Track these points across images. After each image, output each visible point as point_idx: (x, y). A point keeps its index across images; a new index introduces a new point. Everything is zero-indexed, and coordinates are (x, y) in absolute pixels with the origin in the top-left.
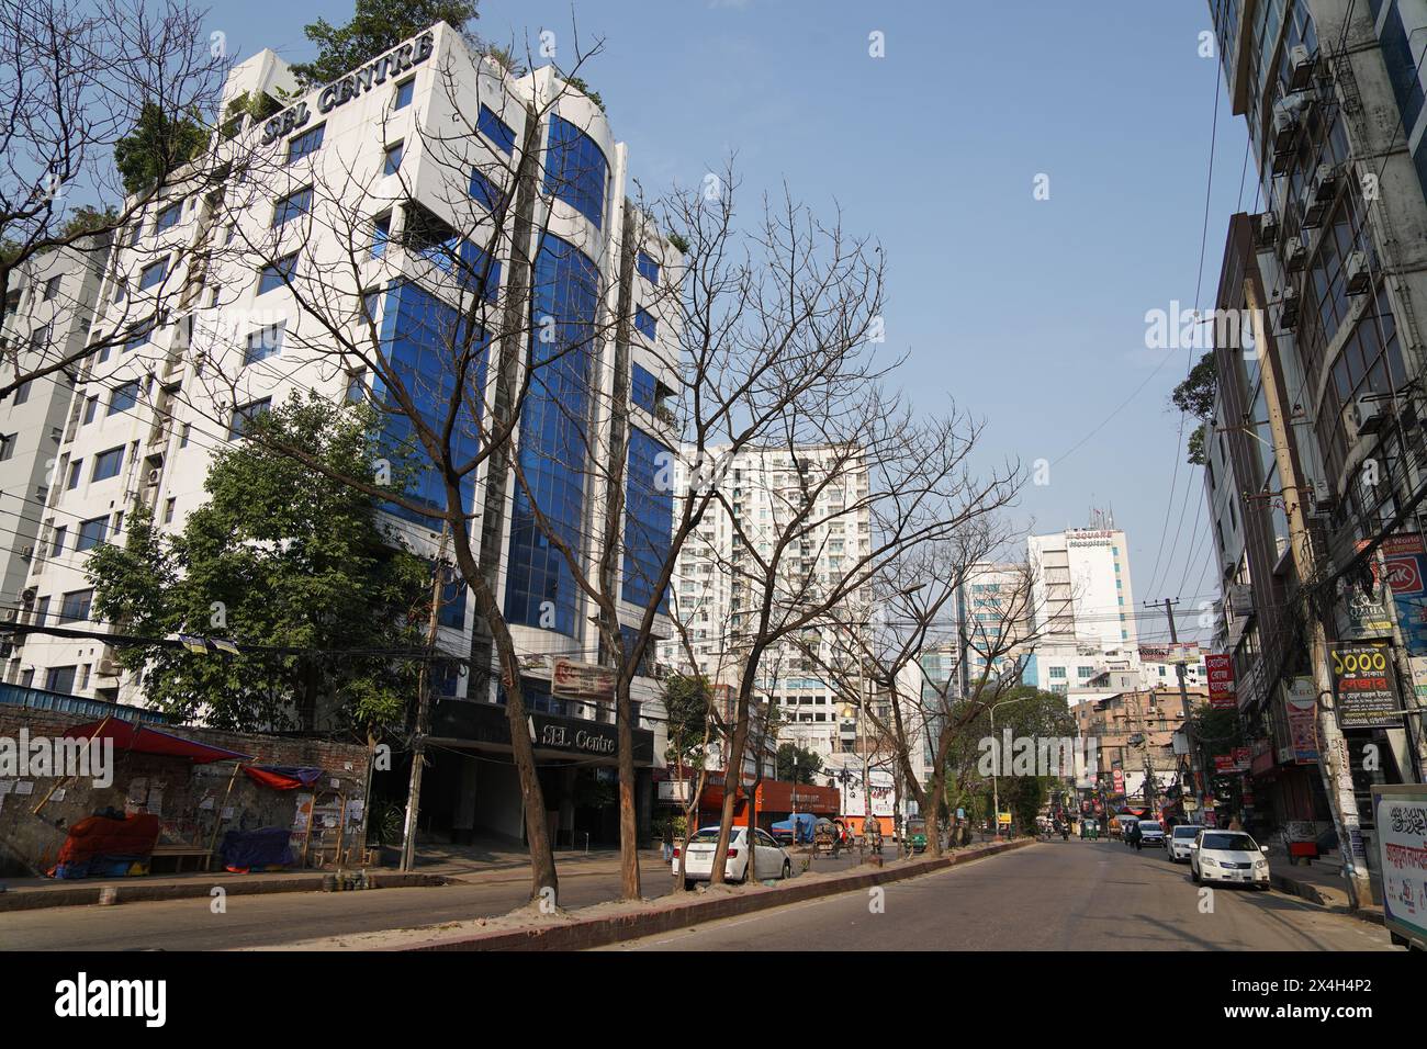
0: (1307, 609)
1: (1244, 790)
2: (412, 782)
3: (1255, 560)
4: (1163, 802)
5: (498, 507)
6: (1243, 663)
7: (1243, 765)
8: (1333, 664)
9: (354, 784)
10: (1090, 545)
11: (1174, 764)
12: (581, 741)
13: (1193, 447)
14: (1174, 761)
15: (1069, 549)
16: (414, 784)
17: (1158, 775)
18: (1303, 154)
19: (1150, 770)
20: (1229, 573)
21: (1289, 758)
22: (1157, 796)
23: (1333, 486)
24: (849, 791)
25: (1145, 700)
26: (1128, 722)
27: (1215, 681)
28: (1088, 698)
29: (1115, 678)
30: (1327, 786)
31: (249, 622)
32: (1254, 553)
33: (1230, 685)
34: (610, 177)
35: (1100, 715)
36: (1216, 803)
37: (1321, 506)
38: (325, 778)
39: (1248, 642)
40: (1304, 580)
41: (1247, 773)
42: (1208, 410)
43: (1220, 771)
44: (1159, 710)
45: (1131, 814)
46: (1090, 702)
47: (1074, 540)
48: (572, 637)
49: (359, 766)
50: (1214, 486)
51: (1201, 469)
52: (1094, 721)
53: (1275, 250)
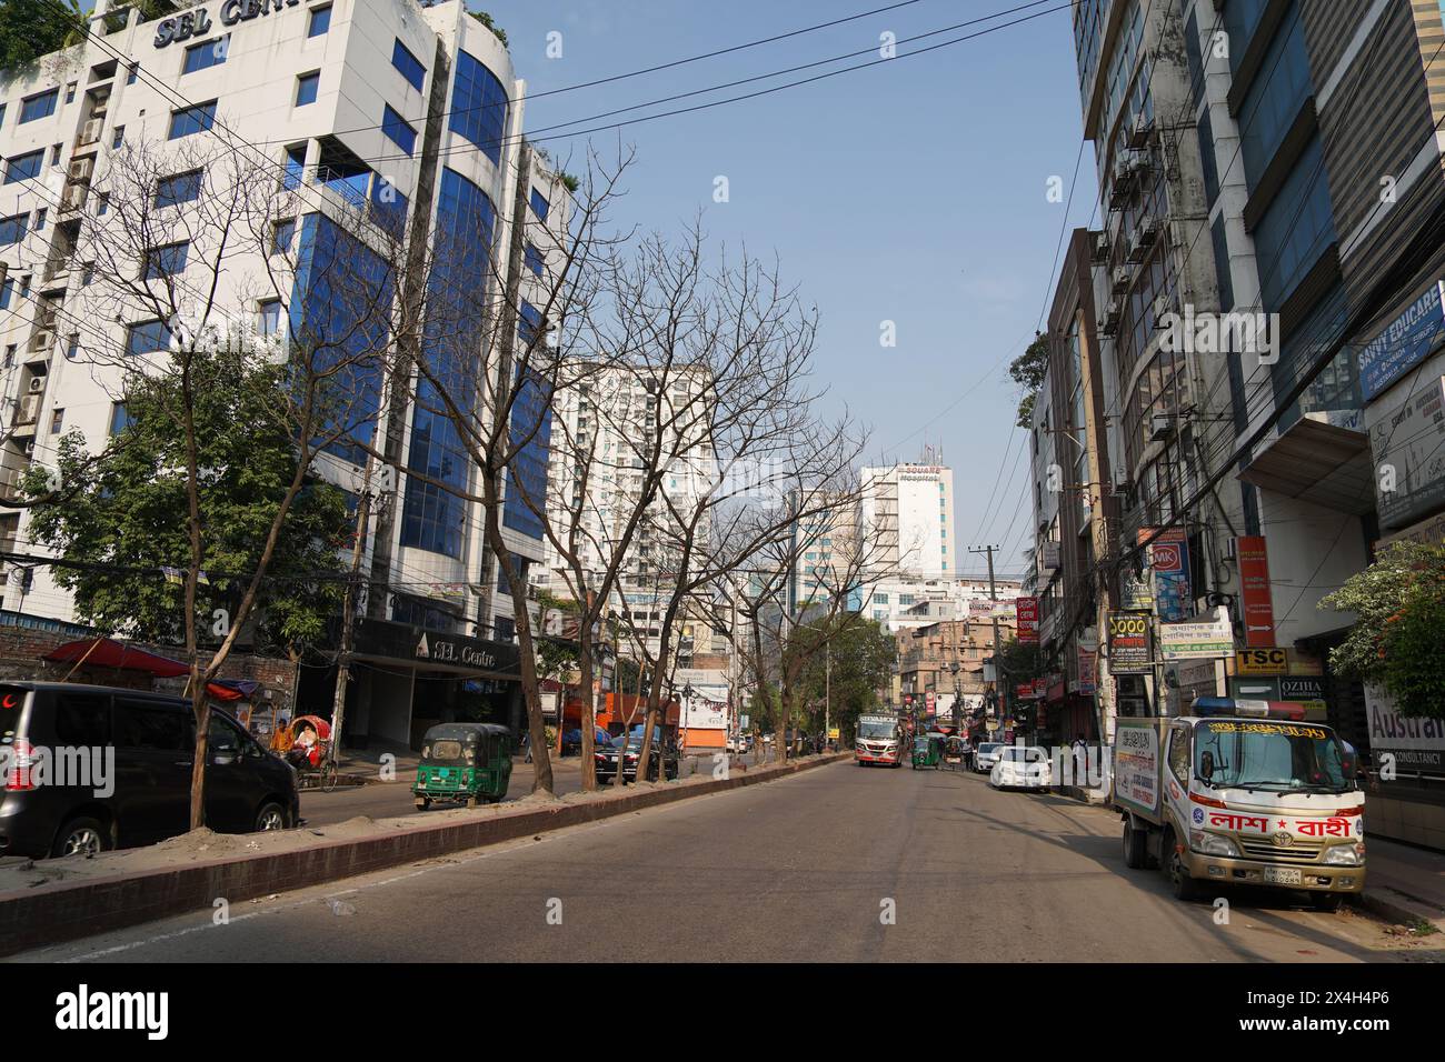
0: (1098, 580)
1: (1038, 714)
2: (337, 693)
3: (1066, 521)
4: (970, 722)
5: (398, 437)
6: (1047, 605)
7: (1041, 693)
8: (1110, 627)
9: (284, 695)
10: (919, 479)
11: (981, 689)
12: (467, 657)
13: (1022, 412)
14: (982, 686)
15: (899, 482)
16: (339, 695)
17: (966, 698)
18: (1135, 198)
19: (959, 693)
20: (1043, 529)
21: (1076, 689)
22: (964, 717)
23: (1130, 473)
24: (690, 705)
25: (959, 630)
26: (942, 649)
27: (1024, 620)
28: (908, 624)
29: (933, 607)
30: (1098, 714)
31: (183, 546)
32: (1065, 516)
33: (1035, 625)
34: (509, 113)
35: (918, 641)
36: (1015, 724)
37: (1119, 488)
38: (261, 689)
39: (1053, 588)
40: (1099, 557)
41: (1043, 700)
42: (1038, 384)
43: (1020, 697)
44: (971, 639)
45: (940, 732)
46: (909, 629)
47: (905, 474)
48: (458, 559)
49: (287, 679)
50: (1037, 451)
51: (1028, 433)
52: (913, 646)
53: (1106, 265)
